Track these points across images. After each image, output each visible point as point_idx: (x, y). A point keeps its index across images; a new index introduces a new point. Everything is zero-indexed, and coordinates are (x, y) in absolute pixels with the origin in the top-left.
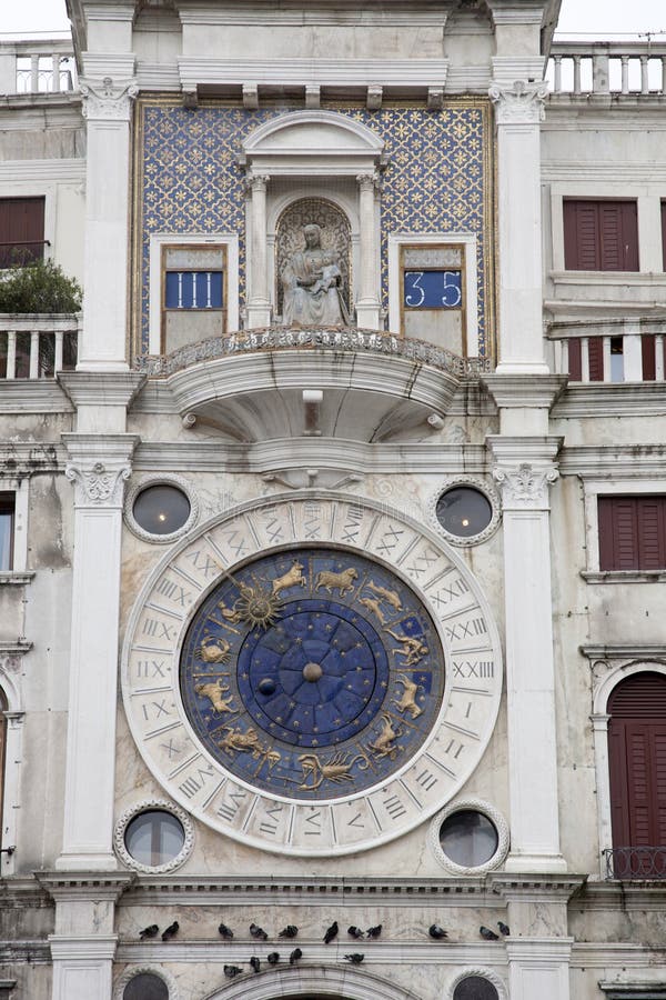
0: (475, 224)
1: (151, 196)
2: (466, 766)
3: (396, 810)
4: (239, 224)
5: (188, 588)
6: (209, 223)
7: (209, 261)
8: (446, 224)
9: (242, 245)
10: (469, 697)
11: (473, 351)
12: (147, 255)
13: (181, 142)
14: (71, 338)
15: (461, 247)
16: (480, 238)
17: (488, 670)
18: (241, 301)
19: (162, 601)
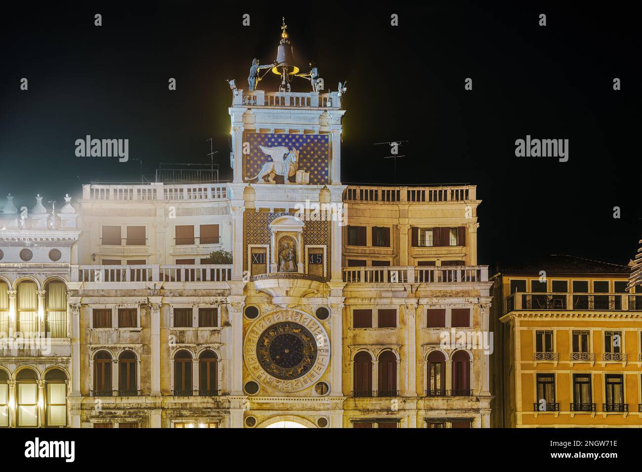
0: (326, 243)
1: (248, 235)
2: (322, 372)
3: (305, 381)
4: (269, 242)
5: (258, 331)
6: (262, 242)
7: (262, 252)
8: (319, 243)
9: (270, 247)
10: (323, 357)
11: (325, 275)
12: (247, 249)
13: (255, 221)
14: (230, 270)
15: (323, 248)
16: (327, 246)
17: (327, 351)
18: (270, 262)
19: (253, 335)
